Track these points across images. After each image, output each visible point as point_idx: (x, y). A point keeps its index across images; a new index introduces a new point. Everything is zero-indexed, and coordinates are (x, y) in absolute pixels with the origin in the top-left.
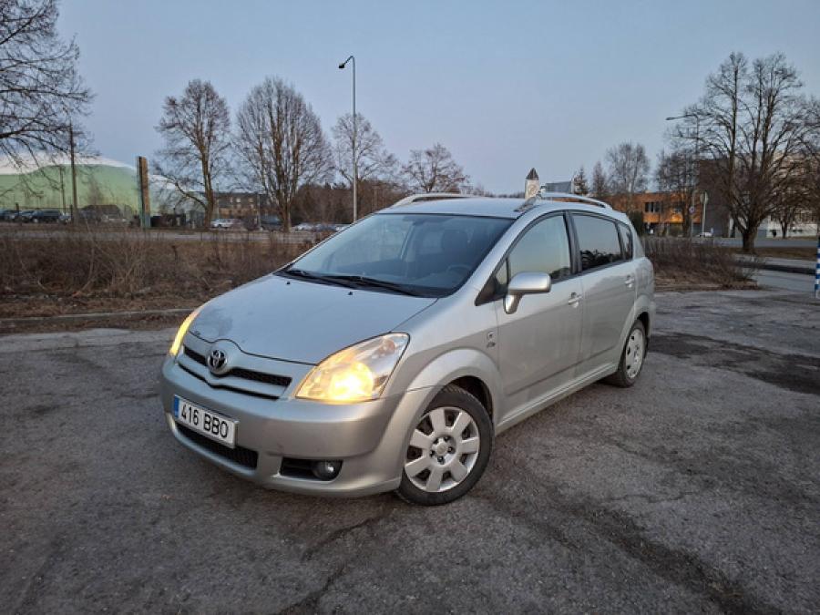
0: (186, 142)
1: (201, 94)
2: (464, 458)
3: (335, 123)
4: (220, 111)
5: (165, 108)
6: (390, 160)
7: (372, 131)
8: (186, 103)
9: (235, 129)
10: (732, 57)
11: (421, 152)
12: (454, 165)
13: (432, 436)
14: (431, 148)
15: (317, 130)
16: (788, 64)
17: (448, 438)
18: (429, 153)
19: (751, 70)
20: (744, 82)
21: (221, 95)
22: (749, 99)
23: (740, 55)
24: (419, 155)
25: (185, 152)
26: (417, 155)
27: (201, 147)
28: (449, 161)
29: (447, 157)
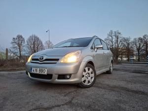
0: (16, 46)
1: (20, 37)
2: (92, 78)
3: (45, 42)
4: (23, 40)
7: (52, 43)
8: (16, 39)
9: (26, 43)
10: (111, 31)
13: (86, 73)
15: (42, 43)
17: (89, 74)
19: (114, 33)
20: (113, 35)
21: (24, 37)
22: (114, 37)
25: (16, 47)
27: (19, 46)
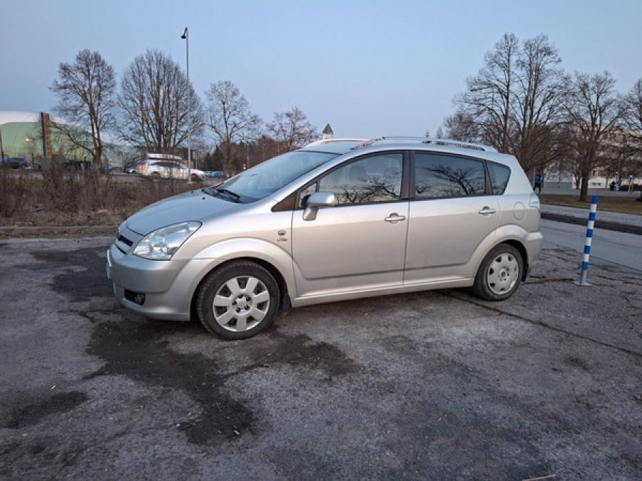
3: (208, 89)
5: (59, 72)
6: (255, 120)
7: (240, 95)
10: (506, 37)
11: (282, 114)
12: (310, 125)
14: (290, 111)
16: (550, 43)
18: (288, 115)
19: (521, 47)
21: (109, 63)
23: (513, 35)
24: (281, 117)
26: (278, 116)
28: (305, 121)
29: (303, 118)
